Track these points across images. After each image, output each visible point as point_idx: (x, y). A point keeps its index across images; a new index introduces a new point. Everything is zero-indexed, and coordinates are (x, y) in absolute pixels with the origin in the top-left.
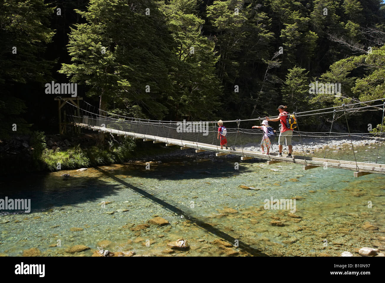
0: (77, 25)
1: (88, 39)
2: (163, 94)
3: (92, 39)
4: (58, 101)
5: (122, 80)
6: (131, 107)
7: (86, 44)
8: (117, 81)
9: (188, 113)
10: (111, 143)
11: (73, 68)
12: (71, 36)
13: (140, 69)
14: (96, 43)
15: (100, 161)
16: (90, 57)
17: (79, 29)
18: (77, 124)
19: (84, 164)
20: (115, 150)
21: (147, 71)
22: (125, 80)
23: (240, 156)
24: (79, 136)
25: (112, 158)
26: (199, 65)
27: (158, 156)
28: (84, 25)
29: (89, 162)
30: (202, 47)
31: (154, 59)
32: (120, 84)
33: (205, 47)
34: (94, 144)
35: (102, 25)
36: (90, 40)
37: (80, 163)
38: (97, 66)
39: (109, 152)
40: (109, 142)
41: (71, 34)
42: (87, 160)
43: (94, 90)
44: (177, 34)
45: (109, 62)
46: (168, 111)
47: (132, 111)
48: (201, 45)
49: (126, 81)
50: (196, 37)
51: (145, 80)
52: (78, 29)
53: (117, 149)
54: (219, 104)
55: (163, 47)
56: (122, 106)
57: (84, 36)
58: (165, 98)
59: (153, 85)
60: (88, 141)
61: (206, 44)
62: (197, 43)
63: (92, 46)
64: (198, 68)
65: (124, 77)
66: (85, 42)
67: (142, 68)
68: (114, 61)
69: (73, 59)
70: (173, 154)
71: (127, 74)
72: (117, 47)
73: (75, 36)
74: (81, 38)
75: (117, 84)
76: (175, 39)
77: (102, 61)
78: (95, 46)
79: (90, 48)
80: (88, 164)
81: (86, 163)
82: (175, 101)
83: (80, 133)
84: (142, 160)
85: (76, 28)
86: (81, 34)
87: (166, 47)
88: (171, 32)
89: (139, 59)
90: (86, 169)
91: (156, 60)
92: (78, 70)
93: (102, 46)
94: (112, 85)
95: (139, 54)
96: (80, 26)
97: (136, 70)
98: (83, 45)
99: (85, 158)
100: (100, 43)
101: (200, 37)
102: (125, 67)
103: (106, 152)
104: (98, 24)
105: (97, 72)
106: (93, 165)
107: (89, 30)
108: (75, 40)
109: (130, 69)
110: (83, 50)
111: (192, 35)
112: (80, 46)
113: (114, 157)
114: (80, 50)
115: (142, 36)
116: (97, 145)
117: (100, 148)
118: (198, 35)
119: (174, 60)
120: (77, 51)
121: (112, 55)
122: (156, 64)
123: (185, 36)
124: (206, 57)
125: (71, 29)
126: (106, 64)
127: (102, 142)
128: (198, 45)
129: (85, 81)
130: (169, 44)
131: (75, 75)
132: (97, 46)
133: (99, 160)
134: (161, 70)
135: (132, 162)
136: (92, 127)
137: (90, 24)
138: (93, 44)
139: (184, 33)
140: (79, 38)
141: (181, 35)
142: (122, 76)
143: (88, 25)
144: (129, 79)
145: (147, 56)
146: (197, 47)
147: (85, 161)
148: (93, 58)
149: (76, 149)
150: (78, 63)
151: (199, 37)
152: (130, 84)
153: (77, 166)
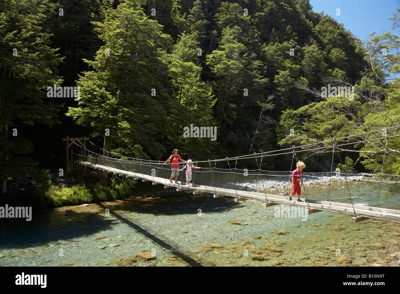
0: (85, 72)
1: (93, 85)
2: (164, 134)
3: (97, 85)
4: (66, 141)
5: (122, 122)
6: (133, 146)
7: (91, 89)
8: (118, 123)
9: (187, 151)
10: (114, 180)
11: (79, 111)
12: (79, 82)
13: (139, 111)
14: (100, 89)
15: (102, 197)
16: (95, 101)
17: (87, 76)
18: (82, 162)
19: (87, 200)
20: (117, 186)
21: (146, 114)
22: (125, 122)
23: (213, 194)
24: (84, 174)
25: (114, 194)
26: (195, 108)
27: (158, 192)
28: (91, 72)
29: (92, 198)
30: (199, 92)
31: (153, 103)
32: (121, 125)
33: (202, 91)
34: (98, 181)
35: (108, 72)
36: (95, 86)
37: (83, 199)
38: (101, 110)
39: (111, 188)
40: (111, 179)
41: (79, 81)
42: (90, 196)
43: (98, 131)
44: (176, 80)
45: (111, 105)
46: (166, 150)
47: (133, 150)
48: (199, 90)
49: (127, 122)
50: (193, 83)
51: (144, 122)
52: (85, 76)
53: (119, 185)
54: (215, 144)
55: (163, 92)
56: (125, 146)
57: (90, 83)
58: (166, 139)
59: (151, 127)
60: (93, 178)
61: (203, 88)
62: (194, 87)
63: (97, 92)
64: (195, 110)
65: (125, 119)
66: (91, 88)
67: (141, 111)
68: (116, 104)
69: (80, 103)
70: (173, 190)
71: (127, 116)
72: (119, 92)
73: (82, 83)
74: (88, 84)
75: (118, 125)
76: (174, 84)
77: (104, 104)
78: (100, 91)
79: (95, 93)
80: (91, 200)
81: (89, 199)
82: (174, 141)
83: (86, 170)
84: (143, 196)
85: (83, 75)
86: (88, 80)
87: (165, 92)
88: (171, 78)
89: (139, 102)
90: (88, 204)
91: (154, 103)
92: (84, 113)
93: (106, 91)
94: (114, 127)
95: (139, 98)
96: (87, 74)
97: (136, 113)
98: (89, 90)
99: (88, 194)
100: (104, 88)
101: (198, 83)
102: (125, 110)
103: (109, 189)
104: (104, 71)
105: (100, 115)
106: (96, 200)
107: (95, 77)
108: (82, 86)
109: (130, 112)
110: (89, 95)
111: (190, 81)
112: (86, 91)
113: (116, 193)
114: (86, 95)
115: (142, 82)
116: (101, 182)
117: (103, 185)
118: (195, 81)
119: (171, 103)
120: (84, 96)
121: (114, 99)
122: (155, 108)
123: (184, 81)
124: (203, 101)
125: (80, 76)
126: (108, 108)
127: (106, 179)
128: (196, 90)
129: (91, 122)
130: (168, 89)
131: (81, 117)
132: (101, 91)
133: (102, 195)
134: (159, 112)
135: (133, 198)
136: (94, 166)
137: (96, 72)
138: (97, 89)
139: (183, 79)
140: (85, 84)
141: (180, 81)
142: (123, 118)
143: (95, 73)
144: (129, 121)
145: (146, 100)
146: (194, 91)
147: (88, 197)
148: (97, 102)
149: (80, 186)
150: (83, 106)
151: (196, 82)
152: (130, 125)
153: (80, 202)
